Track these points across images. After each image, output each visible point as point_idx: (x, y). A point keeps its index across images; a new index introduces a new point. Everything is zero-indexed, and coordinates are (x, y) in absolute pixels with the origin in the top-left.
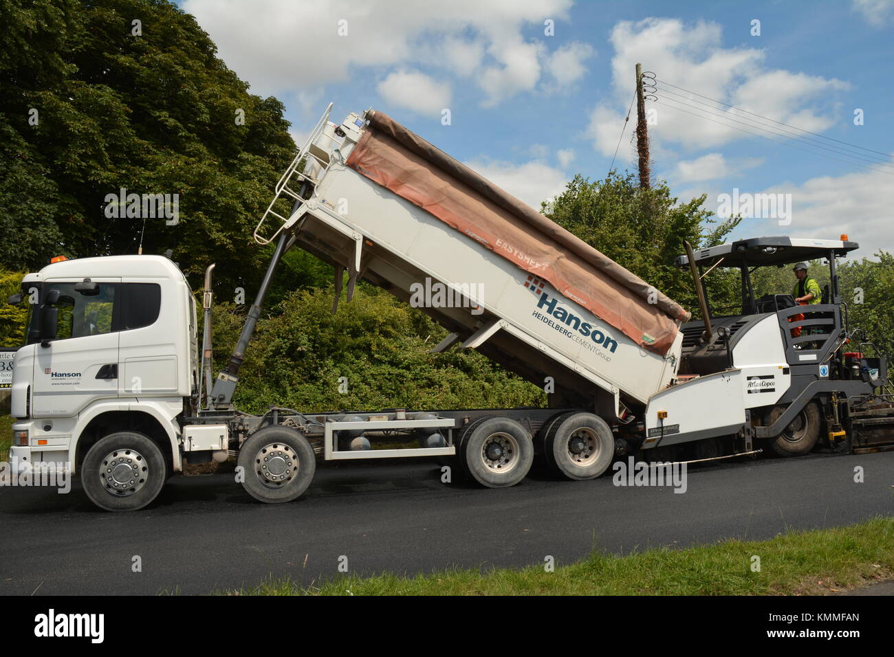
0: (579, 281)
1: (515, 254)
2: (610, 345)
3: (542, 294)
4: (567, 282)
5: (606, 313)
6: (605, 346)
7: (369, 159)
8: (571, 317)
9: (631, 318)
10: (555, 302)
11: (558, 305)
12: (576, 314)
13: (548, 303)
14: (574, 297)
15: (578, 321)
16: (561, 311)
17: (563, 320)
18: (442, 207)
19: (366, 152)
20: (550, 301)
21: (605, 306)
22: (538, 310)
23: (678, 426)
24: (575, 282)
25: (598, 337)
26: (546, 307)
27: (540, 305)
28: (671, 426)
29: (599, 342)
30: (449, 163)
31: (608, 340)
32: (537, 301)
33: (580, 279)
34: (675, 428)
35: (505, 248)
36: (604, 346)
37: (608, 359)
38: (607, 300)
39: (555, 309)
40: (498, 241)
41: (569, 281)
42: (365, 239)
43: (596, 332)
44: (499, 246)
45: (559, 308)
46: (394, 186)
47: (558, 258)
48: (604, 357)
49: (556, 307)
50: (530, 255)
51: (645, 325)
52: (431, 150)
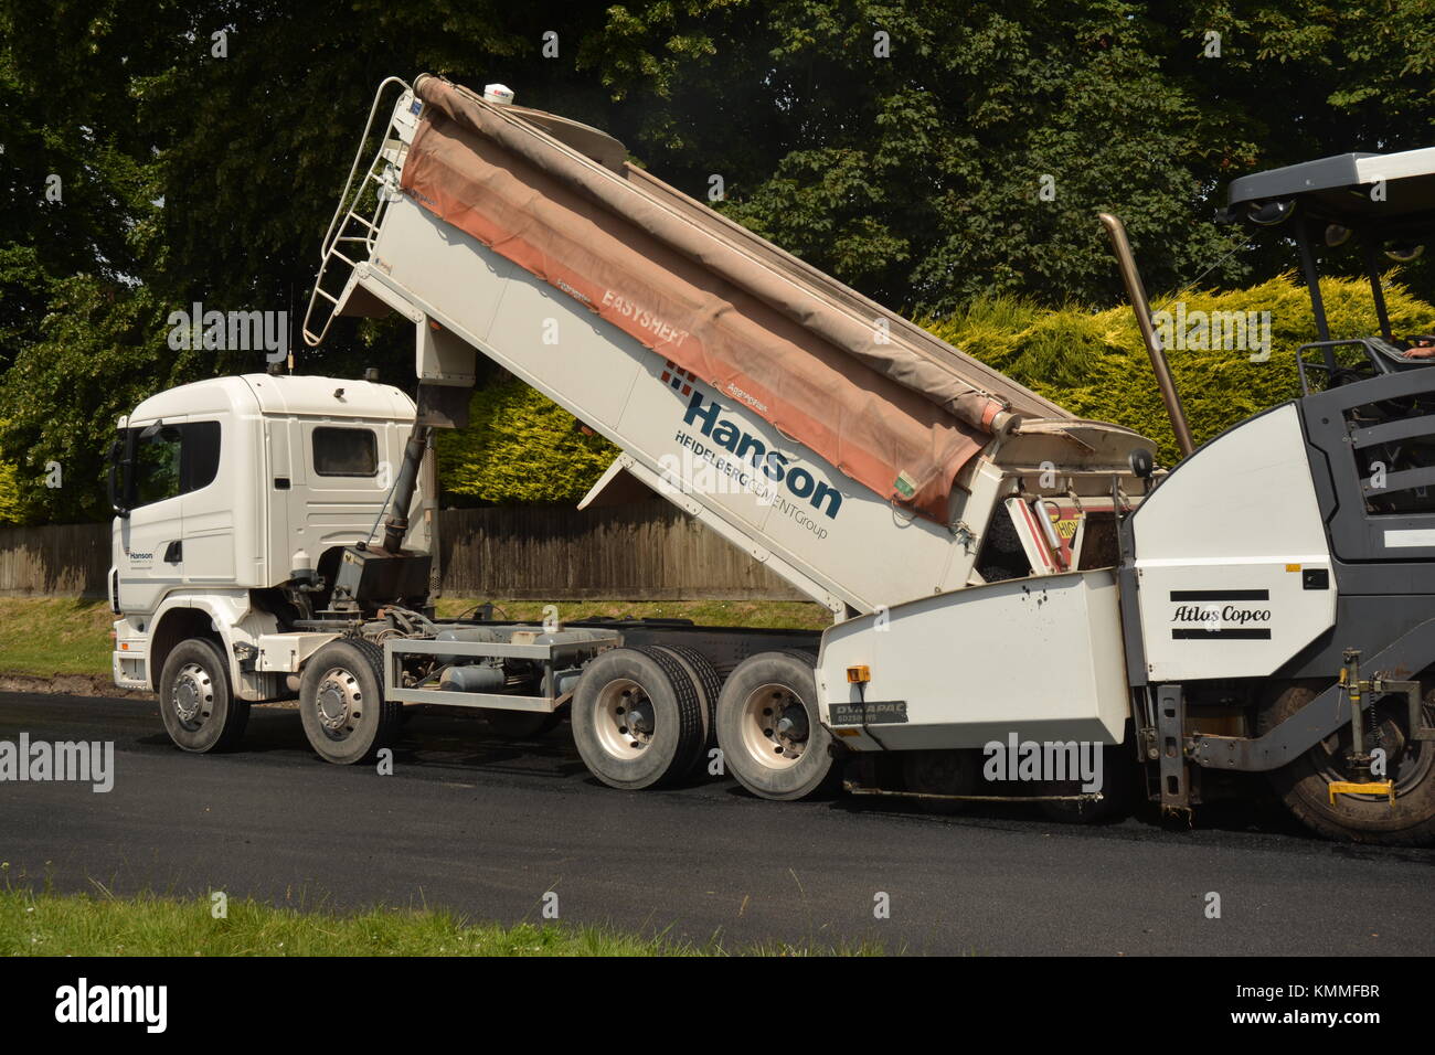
0: (760, 358)
1: (635, 318)
2: (827, 500)
3: (692, 393)
4: (737, 367)
5: (811, 429)
6: (816, 503)
7: (425, 173)
8: (748, 440)
9: (868, 438)
10: (716, 409)
11: (722, 416)
12: (756, 434)
13: (703, 414)
14: (747, 396)
15: (760, 449)
16: (729, 429)
17: (730, 447)
18: (525, 242)
19: (420, 162)
20: (707, 409)
21: (810, 412)
22: (686, 429)
23: (903, 705)
24: (751, 364)
25: (800, 483)
26: (699, 421)
27: (689, 419)
28: (886, 703)
29: (802, 494)
30: (526, 153)
31: (823, 488)
32: (684, 410)
33: (760, 355)
34: (897, 710)
35: (619, 306)
36: (813, 503)
37: (821, 533)
38: (816, 400)
39: (717, 425)
40: (608, 295)
41: (738, 362)
42: (430, 319)
43: (797, 472)
44: (608, 304)
45: (724, 423)
46: (457, 215)
47: (717, 315)
48: (814, 527)
49: (718, 421)
50: (664, 315)
51: (900, 450)
52: (499, 134)
